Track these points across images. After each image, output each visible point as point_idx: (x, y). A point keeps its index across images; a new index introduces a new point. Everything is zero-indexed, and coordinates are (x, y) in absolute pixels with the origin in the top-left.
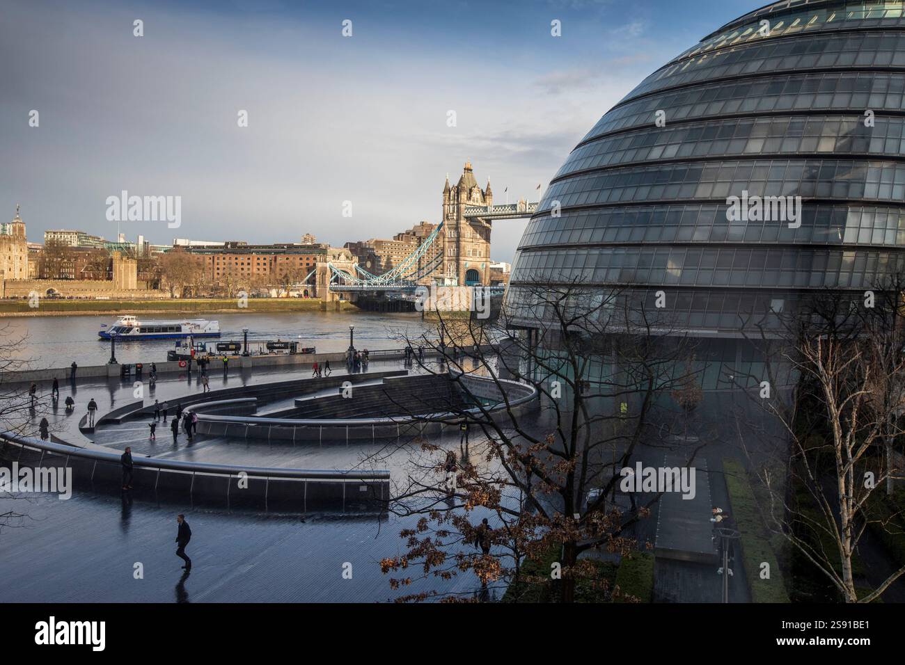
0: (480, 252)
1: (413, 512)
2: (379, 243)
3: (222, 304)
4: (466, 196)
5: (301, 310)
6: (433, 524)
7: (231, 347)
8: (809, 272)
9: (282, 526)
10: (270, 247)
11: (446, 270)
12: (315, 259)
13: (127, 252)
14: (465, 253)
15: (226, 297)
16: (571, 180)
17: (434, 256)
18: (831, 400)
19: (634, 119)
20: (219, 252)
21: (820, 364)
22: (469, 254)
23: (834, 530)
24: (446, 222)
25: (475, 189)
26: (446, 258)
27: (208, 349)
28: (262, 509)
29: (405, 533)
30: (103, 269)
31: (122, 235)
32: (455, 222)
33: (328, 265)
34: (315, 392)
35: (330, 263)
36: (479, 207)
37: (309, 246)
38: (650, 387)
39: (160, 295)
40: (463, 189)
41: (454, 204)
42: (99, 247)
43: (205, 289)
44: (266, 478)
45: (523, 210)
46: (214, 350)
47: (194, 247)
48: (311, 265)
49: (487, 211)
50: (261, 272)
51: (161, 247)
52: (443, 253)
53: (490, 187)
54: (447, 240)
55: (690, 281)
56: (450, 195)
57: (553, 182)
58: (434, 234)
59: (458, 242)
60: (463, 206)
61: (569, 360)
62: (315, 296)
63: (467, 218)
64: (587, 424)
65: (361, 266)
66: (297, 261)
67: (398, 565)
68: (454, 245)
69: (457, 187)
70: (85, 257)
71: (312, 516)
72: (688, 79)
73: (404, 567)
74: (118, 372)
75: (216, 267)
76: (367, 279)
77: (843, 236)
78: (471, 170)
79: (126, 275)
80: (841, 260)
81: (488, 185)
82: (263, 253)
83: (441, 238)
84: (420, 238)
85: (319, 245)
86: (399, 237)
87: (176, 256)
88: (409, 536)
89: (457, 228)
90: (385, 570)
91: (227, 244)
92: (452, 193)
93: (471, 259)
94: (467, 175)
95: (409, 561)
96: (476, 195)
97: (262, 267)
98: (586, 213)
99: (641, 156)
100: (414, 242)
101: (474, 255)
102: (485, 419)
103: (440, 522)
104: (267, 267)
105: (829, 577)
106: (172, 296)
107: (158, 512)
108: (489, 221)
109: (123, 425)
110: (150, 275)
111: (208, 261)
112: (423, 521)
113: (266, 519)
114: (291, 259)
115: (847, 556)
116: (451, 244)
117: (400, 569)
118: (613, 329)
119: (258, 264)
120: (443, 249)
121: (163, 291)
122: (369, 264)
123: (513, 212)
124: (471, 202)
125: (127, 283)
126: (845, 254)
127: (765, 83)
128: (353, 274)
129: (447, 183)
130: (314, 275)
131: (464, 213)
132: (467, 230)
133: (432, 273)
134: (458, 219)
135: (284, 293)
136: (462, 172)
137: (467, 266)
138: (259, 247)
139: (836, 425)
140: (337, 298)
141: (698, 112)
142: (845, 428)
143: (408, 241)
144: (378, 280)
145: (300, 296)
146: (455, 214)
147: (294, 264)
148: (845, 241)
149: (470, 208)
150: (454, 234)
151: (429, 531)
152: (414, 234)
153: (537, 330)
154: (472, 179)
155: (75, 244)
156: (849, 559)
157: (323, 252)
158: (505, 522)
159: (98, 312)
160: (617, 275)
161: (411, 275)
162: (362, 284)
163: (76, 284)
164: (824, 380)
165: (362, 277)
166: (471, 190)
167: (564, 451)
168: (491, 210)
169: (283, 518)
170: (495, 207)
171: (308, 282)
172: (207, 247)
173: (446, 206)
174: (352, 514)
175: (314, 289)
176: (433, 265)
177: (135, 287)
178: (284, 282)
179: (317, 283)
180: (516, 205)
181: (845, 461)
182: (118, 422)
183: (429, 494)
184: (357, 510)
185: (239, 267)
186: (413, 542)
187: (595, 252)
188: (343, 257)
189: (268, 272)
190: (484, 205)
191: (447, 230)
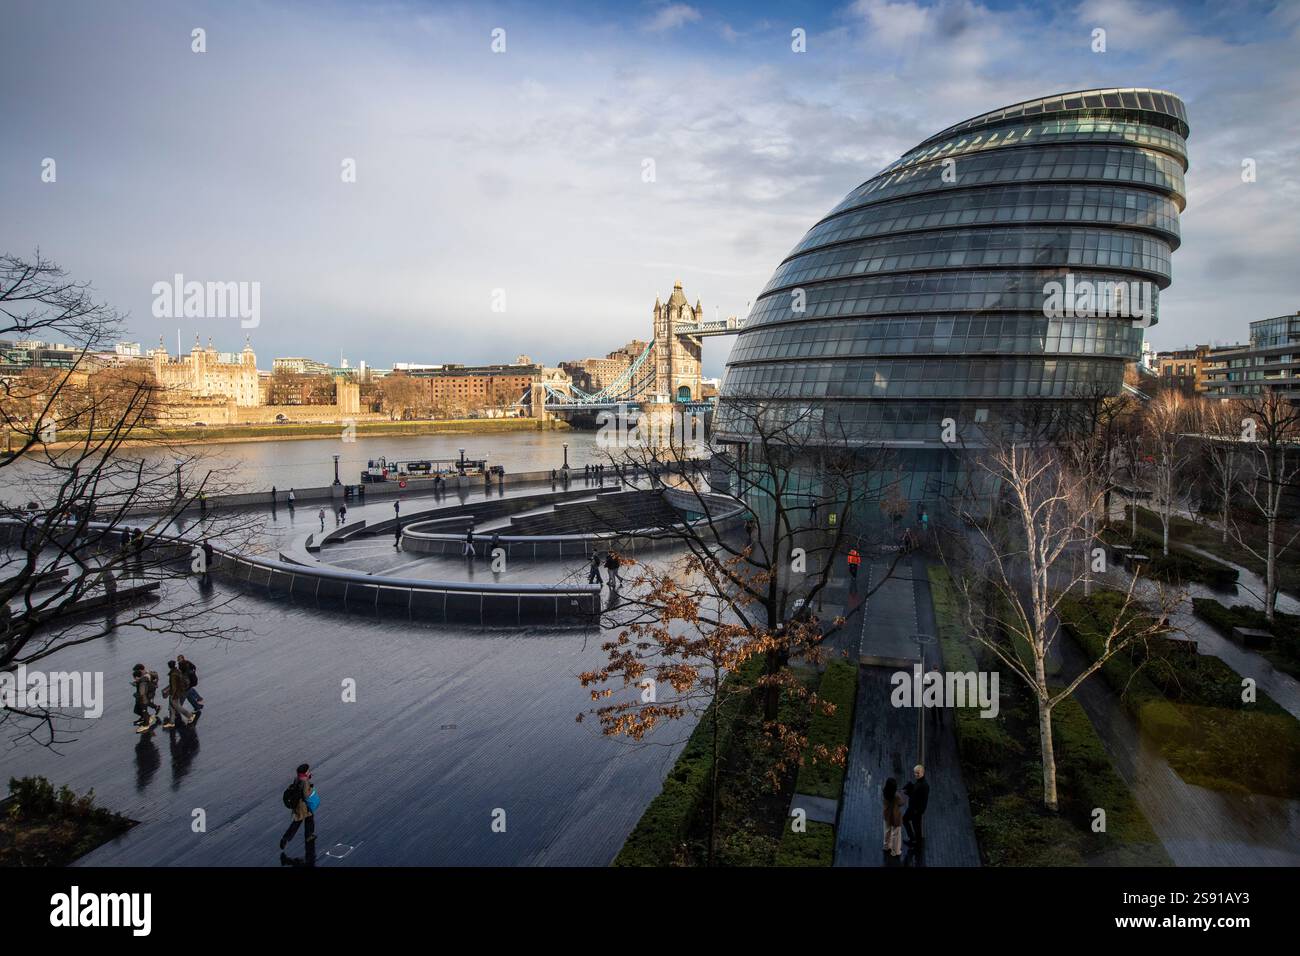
0: (691, 369)
1: (619, 625)
2: (592, 363)
3: (442, 425)
4: (676, 314)
5: (518, 430)
6: (634, 637)
7: (421, 466)
8: (1013, 381)
9: (496, 639)
10: (486, 369)
11: (658, 387)
12: (530, 379)
13: (350, 378)
14: (677, 371)
15: (445, 418)
16: (777, 296)
17: (647, 373)
18: (1025, 507)
19: (838, 234)
20: (437, 375)
21: (1014, 472)
22: (681, 371)
23: (1028, 634)
24: (657, 340)
25: (685, 308)
26: (658, 375)
27: (399, 469)
28: (477, 623)
29: (607, 647)
30: (327, 395)
31: (345, 361)
32: (666, 340)
33: (542, 385)
34: (529, 510)
35: (545, 383)
36: (690, 324)
37: (524, 367)
38: (849, 498)
39: (382, 418)
40: (673, 307)
41: (664, 322)
42: (324, 373)
43: (424, 411)
44: (480, 594)
45: (733, 327)
46: (405, 470)
47: (413, 371)
48: (526, 385)
49: (697, 328)
50: (478, 393)
51: (381, 372)
52: (655, 370)
53: (700, 304)
54: (658, 357)
55: (894, 393)
56: (660, 313)
57: (760, 298)
58: (646, 351)
59: (669, 359)
60: (673, 324)
61: (769, 473)
62: (531, 416)
63: (677, 335)
64: (790, 536)
65: (574, 385)
66: (514, 383)
67: (597, 678)
68: (666, 363)
69: (668, 305)
70: (311, 383)
71: (525, 630)
72: (889, 195)
73: (603, 680)
74: (342, 493)
75: (434, 389)
76: (581, 398)
77: (1044, 346)
78: (681, 289)
79: (350, 400)
80: (1043, 370)
81: (698, 302)
82: (479, 374)
83: (653, 355)
84: (632, 357)
85: (533, 365)
86: (611, 356)
87: (396, 379)
88: (611, 649)
89: (668, 345)
90: (585, 682)
91: (445, 366)
92: (663, 311)
93: (683, 376)
94: (677, 293)
95: (609, 673)
96: (687, 313)
97: (478, 388)
98: (793, 328)
99: (846, 271)
100: (626, 361)
101: (686, 371)
102: (689, 533)
103: (640, 635)
104: (484, 388)
105: (1022, 678)
106: (393, 419)
107: (379, 626)
108: (699, 339)
109: (348, 544)
110: (372, 399)
111: (427, 384)
112: (624, 634)
113: (482, 633)
114: (507, 380)
115: (1039, 658)
116: (663, 361)
117: (599, 681)
118: (813, 441)
119: (475, 386)
120: (655, 367)
121: (383, 414)
122: (583, 383)
123: (723, 328)
124: (681, 320)
125: (350, 407)
126: (1047, 363)
127: (966, 198)
128: (567, 393)
129: (657, 302)
130: (529, 395)
131: (675, 331)
132: (678, 348)
133: (645, 391)
134: (669, 337)
135: (500, 414)
136: (672, 291)
137: (679, 382)
138: (476, 369)
139: (1030, 531)
140: (552, 417)
141: (900, 226)
142: (1039, 534)
143: (621, 359)
144: (592, 399)
145: (516, 416)
146: (666, 332)
147: (510, 385)
148: (1046, 351)
149: (681, 326)
150: (665, 351)
151: (630, 643)
152: (627, 353)
153: (747, 444)
154: (683, 297)
155: (302, 370)
156: (1041, 660)
157: (538, 372)
158: (703, 633)
159: (323, 436)
160: (825, 388)
161: (624, 393)
162: (576, 403)
163: (303, 409)
164: (1018, 488)
165: (576, 396)
166: (681, 308)
167: (765, 562)
168: (701, 328)
169: (497, 631)
170: (705, 324)
171: (524, 402)
172: (426, 370)
173: (657, 324)
174: (564, 628)
175: (530, 408)
176: (646, 382)
177: (358, 411)
178: (500, 401)
179: (533, 403)
180: (726, 322)
181: (1039, 566)
182: (342, 541)
183: (634, 607)
184: (567, 623)
185: (458, 389)
186: (614, 655)
187: (803, 366)
188: (557, 377)
189: (484, 393)
190: (695, 322)
191: (658, 348)
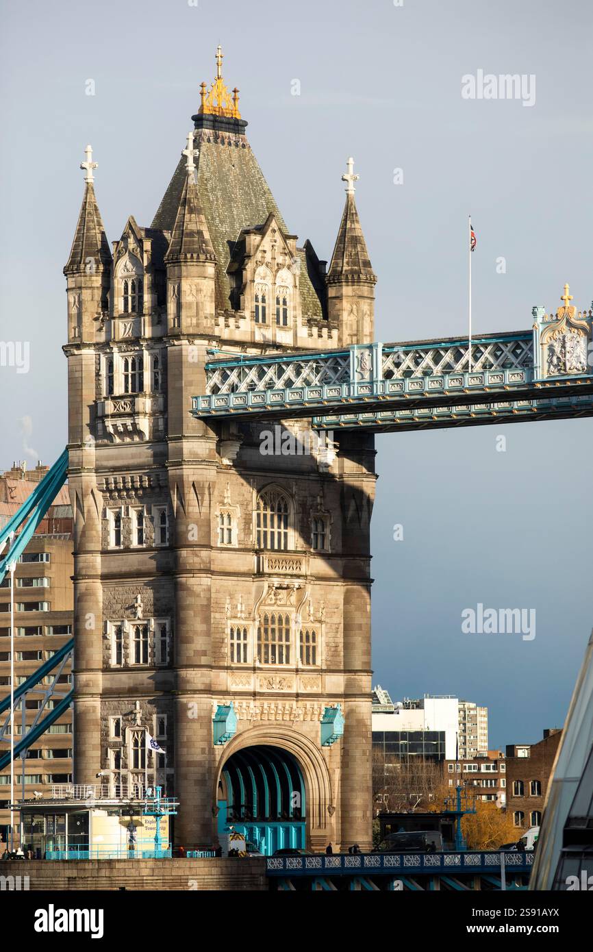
0: (308, 637)
4: (209, 286)
11: (93, 754)
14: (217, 645)
22: (242, 650)
24: (90, 452)
25: (266, 247)
32: (144, 454)
36: (298, 356)
40: (191, 249)
41: (135, 341)
45: (575, 369)
49: (345, 378)
53: (361, 228)
54: (96, 563)
56: (107, 287)
59: (169, 573)
60: (194, 352)
68: (143, 599)
69: (154, 234)
78: (237, 126)
81: (349, 214)
92: (123, 269)
93: (253, 683)
94: (211, 157)
96: (276, 282)
101: (272, 653)
116: (125, 590)
123: (513, 378)
124: (244, 328)
129: (88, 213)
137: (231, 727)
146: (145, 403)
149: (240, 365)
154: (253, 184)
166: (239, 253)
170: (396, 352)
173: (88, 354)
180: (527, 337)
190: (328, 342)
191: (96, 504)
